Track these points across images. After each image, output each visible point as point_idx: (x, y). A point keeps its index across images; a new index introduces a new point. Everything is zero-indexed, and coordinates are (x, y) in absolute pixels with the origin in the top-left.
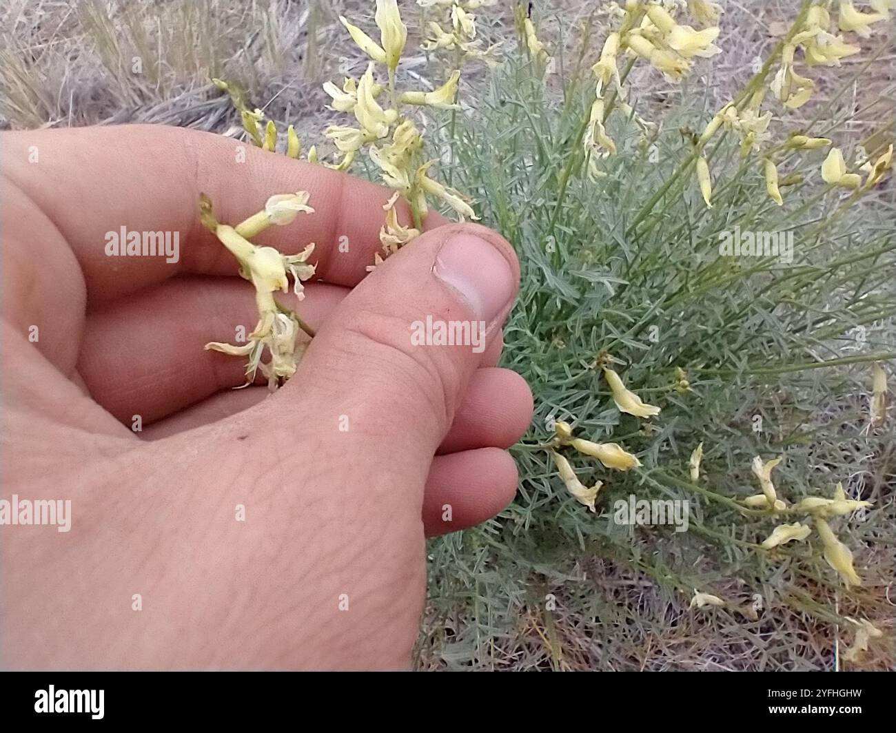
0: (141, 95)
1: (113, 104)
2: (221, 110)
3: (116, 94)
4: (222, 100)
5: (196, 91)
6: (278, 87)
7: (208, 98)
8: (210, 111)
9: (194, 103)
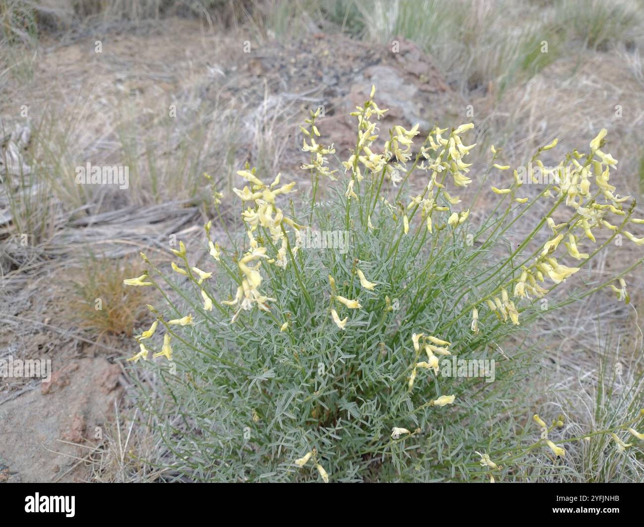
0: (144, 200)
1: (125, 203)
2: (191, 215)
3: (129, 198)
4: (193, 209)
5: (178, 202)
6: (229, 206)
7: (185, 207)
8: (183, 215)
9: (175, 209)
